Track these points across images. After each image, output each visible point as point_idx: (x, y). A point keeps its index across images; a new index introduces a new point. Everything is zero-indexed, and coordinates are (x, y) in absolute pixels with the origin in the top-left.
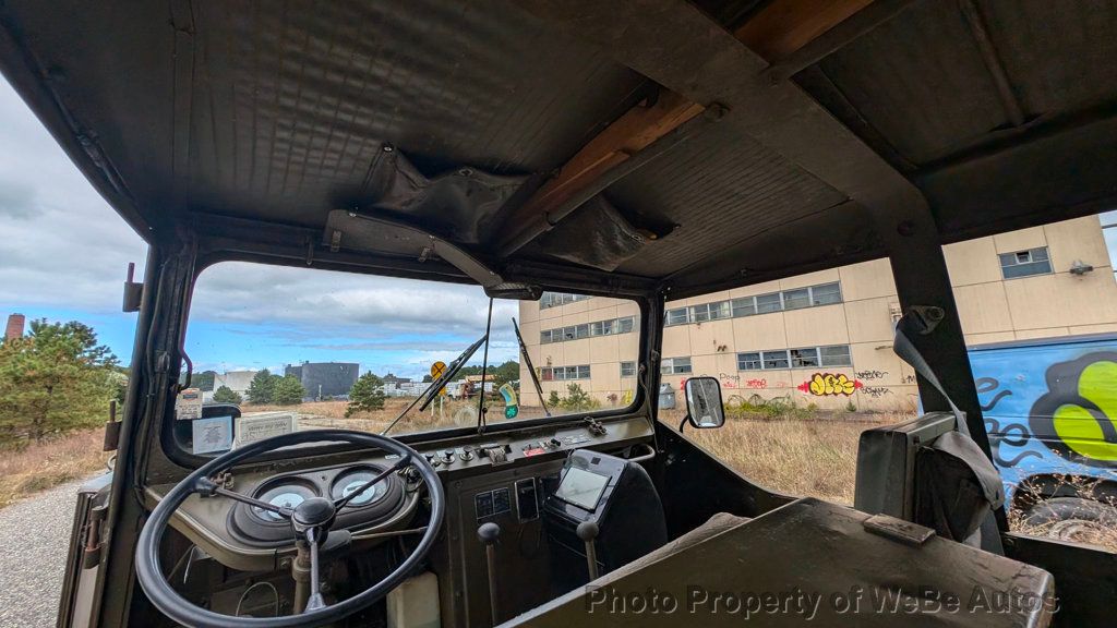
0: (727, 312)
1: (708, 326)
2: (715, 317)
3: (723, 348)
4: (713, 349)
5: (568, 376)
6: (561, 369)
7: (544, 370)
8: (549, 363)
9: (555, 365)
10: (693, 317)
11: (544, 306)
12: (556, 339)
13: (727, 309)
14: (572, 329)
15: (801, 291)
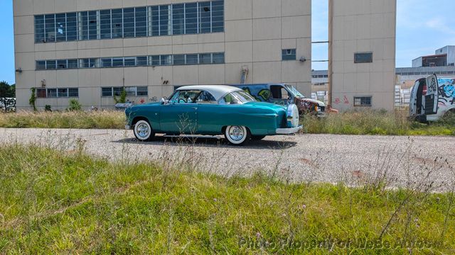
0: (170, 62)
1: (158, 68)
2: (163, 63)
3: (166, 82)
4: (161, 82)
5: (60, 95)
6: (54, 90)
7: (39, 90)
8: (43, 85)
9: (49, 86)
10: (151, 62)
11: (37, 41)
12: (49, 68)
13: (170, 60)
14: (65, 61)
15: (208, 55)
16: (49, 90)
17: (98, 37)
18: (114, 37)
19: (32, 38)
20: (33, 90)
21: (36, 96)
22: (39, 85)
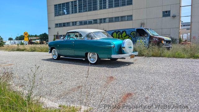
1: (102, 24)
2: (104, 22)
6: (62, 35)
7: (56, 36)
8: (58, 34)
9: (60, 34)
10: (99, 22)
11: (56, 15)
12: (60, 27)
13: (107, 20)
14: (65, 23)
15: (124, 17)
16: (60, 36)
17: (78, 12)
18: (84, 12)
19: (53, 14)
20: (54, 36)
21: (55, 38)
22: (56, 34)
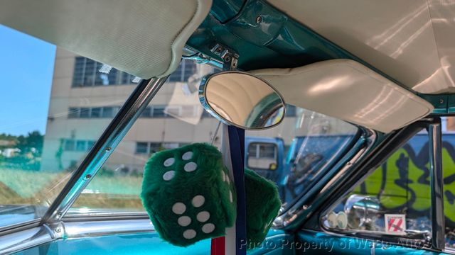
1: (206, 121)
3: (215, 139)
4: (209, 138)
7: (68, 142)
8: (73, 136)
9: (79, 137)
12: (82, 116)
14: (99, 109)
16: (79, 143)
19: (69, 81)
20: (62, 141)
21: (63, 148)
22: (68, 136)
